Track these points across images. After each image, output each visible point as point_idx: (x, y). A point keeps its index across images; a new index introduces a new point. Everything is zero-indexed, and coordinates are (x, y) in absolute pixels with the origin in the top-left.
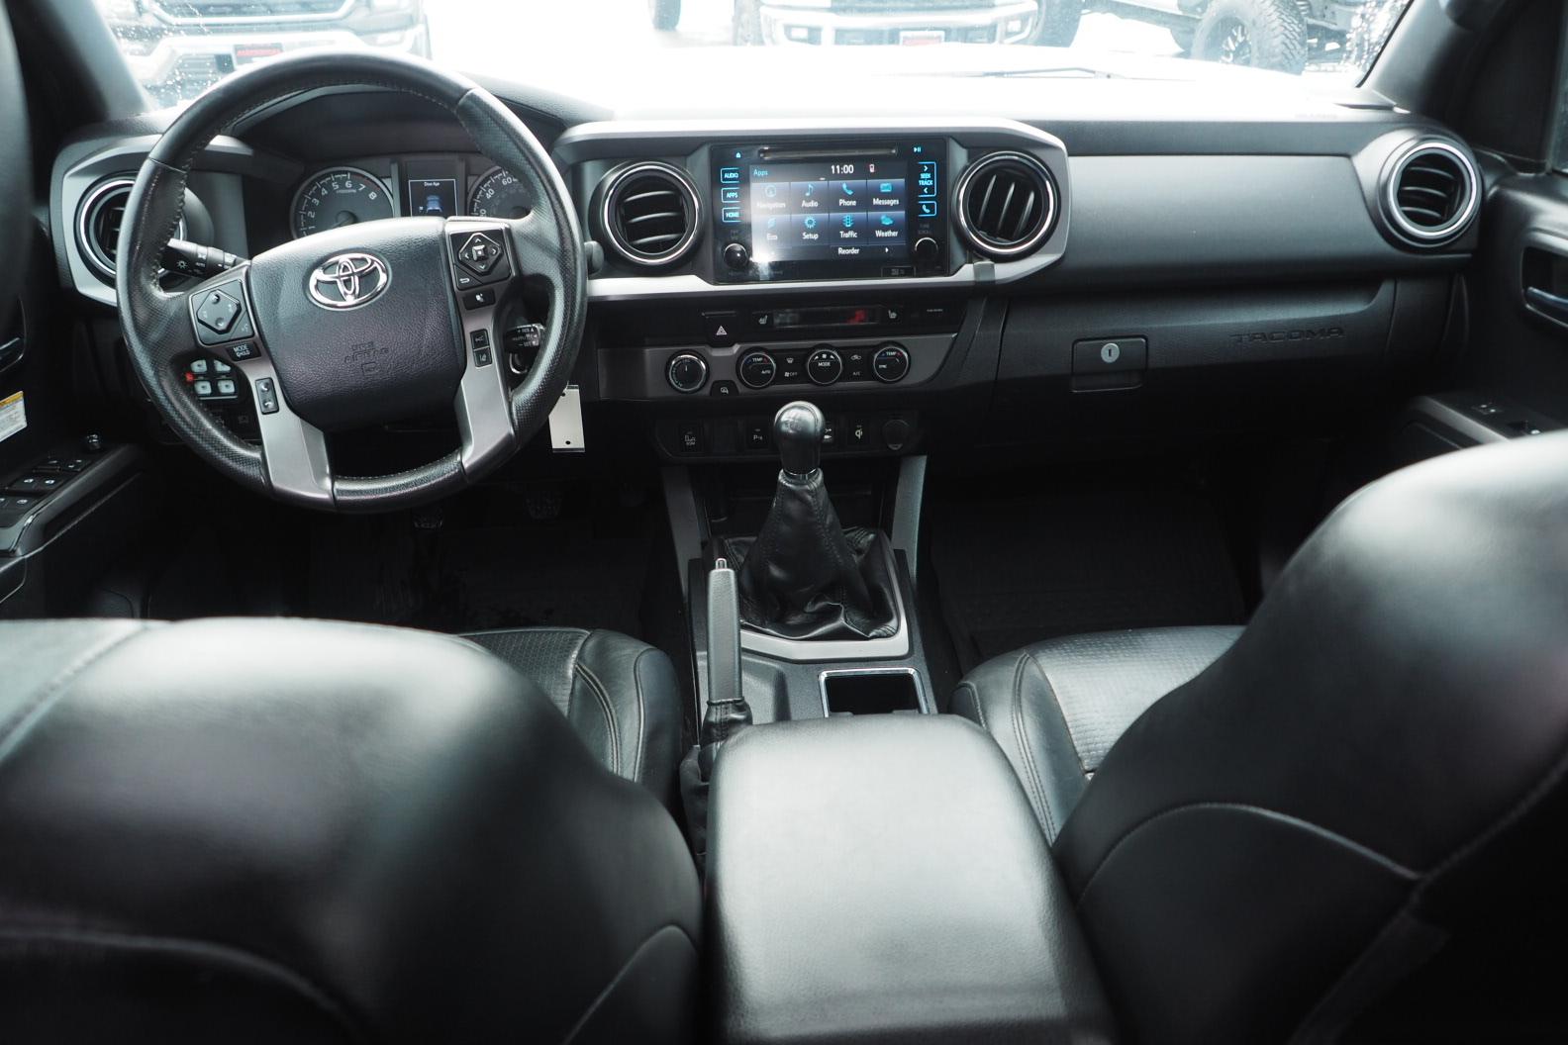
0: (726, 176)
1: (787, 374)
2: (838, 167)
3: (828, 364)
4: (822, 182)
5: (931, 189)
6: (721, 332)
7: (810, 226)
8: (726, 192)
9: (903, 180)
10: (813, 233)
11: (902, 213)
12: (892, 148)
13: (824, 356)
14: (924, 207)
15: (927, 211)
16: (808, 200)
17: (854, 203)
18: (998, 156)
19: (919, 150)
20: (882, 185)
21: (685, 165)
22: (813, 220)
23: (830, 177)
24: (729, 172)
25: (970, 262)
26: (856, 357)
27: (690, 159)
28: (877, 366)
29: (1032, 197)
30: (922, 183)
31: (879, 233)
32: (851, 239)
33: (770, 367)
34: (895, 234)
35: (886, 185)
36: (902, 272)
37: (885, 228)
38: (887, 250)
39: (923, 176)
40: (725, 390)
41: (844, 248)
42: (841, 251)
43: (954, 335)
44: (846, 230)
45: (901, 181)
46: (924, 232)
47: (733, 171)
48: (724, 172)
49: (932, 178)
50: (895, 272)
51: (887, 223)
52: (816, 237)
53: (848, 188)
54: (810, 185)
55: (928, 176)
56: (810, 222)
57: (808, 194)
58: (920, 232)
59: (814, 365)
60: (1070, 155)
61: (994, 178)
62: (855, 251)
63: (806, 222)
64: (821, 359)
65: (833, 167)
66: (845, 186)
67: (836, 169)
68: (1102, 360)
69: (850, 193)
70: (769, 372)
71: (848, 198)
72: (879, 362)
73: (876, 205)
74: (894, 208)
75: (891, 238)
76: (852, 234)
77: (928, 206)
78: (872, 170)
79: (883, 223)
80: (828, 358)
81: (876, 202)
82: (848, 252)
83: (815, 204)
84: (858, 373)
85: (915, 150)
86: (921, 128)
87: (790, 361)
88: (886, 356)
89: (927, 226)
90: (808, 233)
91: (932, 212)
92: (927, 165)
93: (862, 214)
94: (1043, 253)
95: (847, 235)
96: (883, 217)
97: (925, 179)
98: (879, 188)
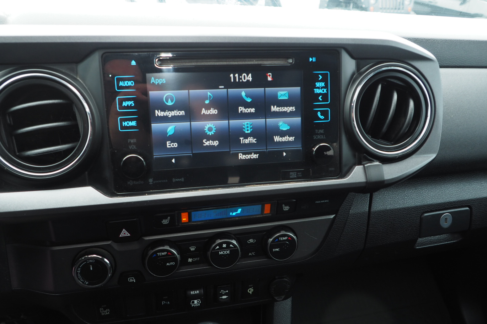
0: (121, 84)
1: (190, 260)
2: (237, 75)
3: (228, 252)
4: (221, 91)
5: (325, 96)
6: (124, 233)
7: (210, 133)
8: (121, 101)
9: (299, 88)
10: (213, 140)
11: (297, 120)
12: (288, 58)
13: (224, 246)
14: (319, 114)
15: (322, 117)
16: (208, 108)
17: (253, 110)
18: (385, 67)
19: (314, 59)
20: (280, 93)
21: (77, 74)
22: (213, 127)
23: (229, 85)
24: (124, 80)
25: (360, 164)
26: (251, 241)
27: (81, 67)
28: (271, 250)
29: (412, 104)
30: (317, 91)
31: (277, 139)
32: (250, 144)
33: (174, 259)
34: (292, 139)
35: (283, 93)
36: (300, 175)
37: (283, 134)
38: (285, 154)
39: (318, 84)
40: (132, 280)
41: (244, 154)
42: (241, 156)
43: (332, 216)
44: (246, 136)
45: (297, 90)
46: (319, 137)
47: (129, 80)
48: (119, 80)
49: (326, 87)
50: (293, 175)
51: (285, 129)
52: (216, 143)
53: (247, 96)
54: (209, 93)
55: (323, 84)
56: (210, 129)
57: (207, 102)
58: (315, 137)
59: (215, 254)
60: (441, 67)
61: (380, 87)
62: (255, 156)
63: (206, 129)
64: (221, 248)
65: (232, 75)
66: (243, 94)
67: (235, 78)
68: (440, 225)
69: (249, 100)
70: (173, 263)
71: (247, 105)
72: (273, 245)
73: (274, 112)
74: (291, 114)
75: (289, 142)
76: (251, 140)
77: (323, 113)
78: (270, 79)
79: (281, 128)
80: (228, 247)
81: (274, 109)
82: (248, 157)
83: (213, 111)
84: (253, 253)
85: (311, 59)
86: (318, 39)
87: (192, 249)
88: (279, 241)
89: (322, 131)
90: (208, 140)
91: (326, 118)
92: (321, 74)
93: (260, 122)
94: (421, 153)
95: (247, 141)
96: (280, 124)
97: (320, 88)
98: (277, 96)
